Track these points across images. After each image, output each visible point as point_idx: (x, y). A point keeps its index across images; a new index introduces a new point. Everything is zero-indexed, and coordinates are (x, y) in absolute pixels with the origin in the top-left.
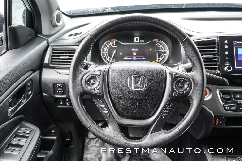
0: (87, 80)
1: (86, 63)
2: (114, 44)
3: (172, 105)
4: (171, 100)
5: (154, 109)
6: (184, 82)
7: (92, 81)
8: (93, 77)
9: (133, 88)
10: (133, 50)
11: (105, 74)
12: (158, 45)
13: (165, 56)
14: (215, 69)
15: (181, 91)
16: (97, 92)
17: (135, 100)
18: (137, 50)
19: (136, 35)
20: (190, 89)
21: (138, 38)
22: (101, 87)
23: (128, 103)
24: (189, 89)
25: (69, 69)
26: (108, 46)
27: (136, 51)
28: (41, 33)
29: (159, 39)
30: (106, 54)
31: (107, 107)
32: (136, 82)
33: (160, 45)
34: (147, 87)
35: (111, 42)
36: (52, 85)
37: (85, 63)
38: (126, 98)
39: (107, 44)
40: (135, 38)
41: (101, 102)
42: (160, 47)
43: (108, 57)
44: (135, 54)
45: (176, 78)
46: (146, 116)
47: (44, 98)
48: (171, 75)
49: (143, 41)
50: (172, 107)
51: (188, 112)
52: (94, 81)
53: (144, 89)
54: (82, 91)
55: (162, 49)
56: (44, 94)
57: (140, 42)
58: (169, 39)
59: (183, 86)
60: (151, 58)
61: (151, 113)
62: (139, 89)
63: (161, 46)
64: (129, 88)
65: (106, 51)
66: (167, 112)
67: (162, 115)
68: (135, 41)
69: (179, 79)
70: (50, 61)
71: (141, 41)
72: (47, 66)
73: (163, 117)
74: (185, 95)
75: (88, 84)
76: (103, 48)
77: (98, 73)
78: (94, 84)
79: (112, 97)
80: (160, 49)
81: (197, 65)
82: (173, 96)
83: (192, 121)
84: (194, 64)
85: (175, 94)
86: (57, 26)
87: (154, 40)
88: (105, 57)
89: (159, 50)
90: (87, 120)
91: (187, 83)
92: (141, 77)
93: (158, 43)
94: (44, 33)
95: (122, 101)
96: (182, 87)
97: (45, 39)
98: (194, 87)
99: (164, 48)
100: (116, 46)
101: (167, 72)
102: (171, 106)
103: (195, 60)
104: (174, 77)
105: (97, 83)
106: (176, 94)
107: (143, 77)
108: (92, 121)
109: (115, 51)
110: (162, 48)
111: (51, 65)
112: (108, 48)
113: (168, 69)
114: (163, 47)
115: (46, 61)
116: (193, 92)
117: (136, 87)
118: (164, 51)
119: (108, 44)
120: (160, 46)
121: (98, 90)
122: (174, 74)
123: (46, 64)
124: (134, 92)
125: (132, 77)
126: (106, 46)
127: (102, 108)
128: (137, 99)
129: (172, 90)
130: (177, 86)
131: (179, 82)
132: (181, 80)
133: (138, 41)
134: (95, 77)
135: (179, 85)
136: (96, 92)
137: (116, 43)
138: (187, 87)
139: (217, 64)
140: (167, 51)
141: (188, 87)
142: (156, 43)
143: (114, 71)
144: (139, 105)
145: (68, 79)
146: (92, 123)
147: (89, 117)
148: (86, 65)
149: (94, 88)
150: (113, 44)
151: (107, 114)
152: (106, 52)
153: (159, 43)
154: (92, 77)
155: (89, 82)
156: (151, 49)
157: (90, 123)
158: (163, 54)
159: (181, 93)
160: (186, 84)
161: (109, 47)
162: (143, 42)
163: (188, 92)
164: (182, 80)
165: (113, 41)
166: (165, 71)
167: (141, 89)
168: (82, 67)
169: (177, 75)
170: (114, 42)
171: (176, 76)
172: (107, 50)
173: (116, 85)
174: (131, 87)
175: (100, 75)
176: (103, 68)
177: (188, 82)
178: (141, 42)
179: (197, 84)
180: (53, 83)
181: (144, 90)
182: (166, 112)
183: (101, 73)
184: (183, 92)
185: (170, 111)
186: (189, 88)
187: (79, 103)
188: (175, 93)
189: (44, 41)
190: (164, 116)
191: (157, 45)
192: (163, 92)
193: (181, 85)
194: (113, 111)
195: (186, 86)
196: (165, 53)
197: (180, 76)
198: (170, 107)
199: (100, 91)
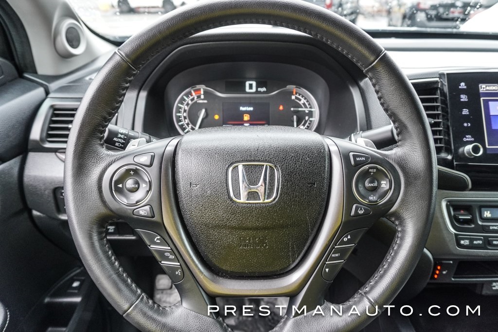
0: (114, 179)
1: (125, 135)
2: (202, 97)
3: (349, 237)
4: (347, 225)
5: (301, 251)
6: (377, 176)
7: (130, 183)
8: (134, 172)
9: (243, 199)
10: (242, 109)
11: (167, 162)
12: (297, 98)
13: (311, 121)
15: (372, 198)
16: (144, 211)
17: (251, 229)
18: (251, 109)
19: (248, 75)
20: (397, 194)
21: (254, 83)
22: (156, 199)
23: (231, 238)
24: (393, 194)
25: (65, 152)
26: (188, 100)
27: (250, 111)
29: (300, 85)
30: (185, 118)
31: (176, 251)
32: (253, 181)
33: (300, 97)
34: (281, 194)
35: (195, 91)
36: (48, 193)
37: (122, 134)
38: (225, 227)
39: (187, 95)
40: (247, 83)
41: (157, 239)
42: (301, 103)
43: (188, 124)
44: (246, 117)
45: (359, 165)
46: (281, 270)
48: (345, 157)
49: (264, 89)
50: (349, 242)
52: (137, 183)
53: (275, 199)
54: (103, 210)
55: (306, 107)
56: (35, 213)
57: (257, 92)
58: (324, 81)
59: (376, 184)
61: (294, 261)
62: (261, 201)
63: (303, 101)
64: (231, 200)
65: (185, 111)
66: (337, 255)
67: (324, 263)
68: (247, 90)
69: (366, 167)
70: (45, 134)
71: (259, 89)
73: (325, 270)
74: (383, 209)
75: (120, 191)
76: (177, 105)
77: (145, 159)
78: (134, 190)
79: (186, 223)
80: (302, 107)
81: (412, 128)
82: (353, 213)
84: (402, 128)
85: (356, 209)
86: (71, 56)
87: (288, 86)
88: (182, 125)
89: (300, 109)
90: (119, 290)
91: (387, 177)
92: (263, 165)
93: (296, 93)
95: (215, 234)
96: (374, 190)
98: (406, 187)
99: (309, 104)
100: (206, 101)
101: (333, 149)
102: (345, 239)
104: (353, 163)
105: (144, 187)
106: (361, 209)
107: (270, 167)
108: (134, 292)
109: (203, 111)
110: (304, 104)
111: (48, 145)
112: (188, 104)
113: (333, 144)
114: (307, 101)
115: (36, 133)
116: (403, 200)
117: (252, 195)
118: (309, 111)
119: (188, 97)
120: (300, 100)
121: (147, 208)
122: (353, 155)
123: (35, 141)
124: (247, 210)
125: (240, 167)
126: (184, 100)
127: (161, 253)
128: (257, 229)
129: (349, 199)
130: (360, 185)
131: (365, 175)
132: (370, 170)
133: (254, 90)
134: (136, 172)
135: (367, 184)
136: (142, 213)
137: (206, 92)
138: (388, 187)
140: (316, 111)
141: (390, 188)
142: (291, 93)
144: (262, 242)
145: (62, 175)
146: (134, 298)
147: (125, 282)
148: (124, 139)
149: (135, 202)
150: (199, 97)
151: (177, 269)
152: (185, 114)
153: (299, 95)
154: (128, 171)
155: (120, 186)
156: (281, 108)
157: (127, 300)
158: (307, 118)
159: (373, 205)
160: (384, 180)
161: (190, 102)
162: (264, 93)
163: (391, 202)
164: (375, 170)
165: (199, 90)
167: (266, 201)
169: (361, 157)
170: (202, 92)
171: (358, 159)
172: (187, 108)
173: (196, 189)
174: (238, 195)
175: (151, 165)
176: (164, 145)
177: (390, 176)
178: (260, 92)
179: (416, 177)
181: (273, 203)
182: (333, 255)
183: (153, 158)
184: (377, 201)
185: (342, 252)
186: (394, 189)
187: (97, 244)
188: (356, 207)
190: (328, 266)
191: (293, 97)
193: (371, 182)
194: (192, 260)
195: (385, 185)
196: (311, 114)
197: (367, 158)
198: (343, 243)
199: (151, 208)
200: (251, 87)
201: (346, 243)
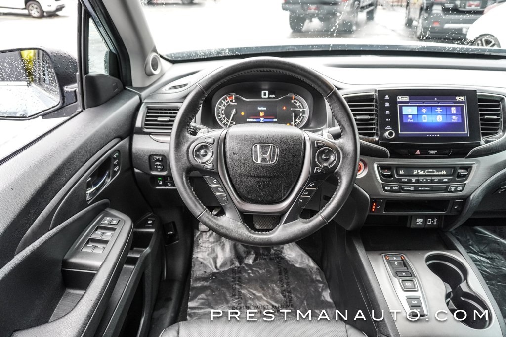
0: (195, 150)
1: (194, 127)
2: (234, 101)
3: (313, 184)
4: (312, 177)
5: (288, 191)
6: (329, 152)
7: (202, 152)
8: (204, 147)
9: (259, 162)
10: (259, 108)
11: (221, 141)
12: (294, 102)
13: (303, 117)
14: (372, 135)
15: (326, 164)
16: (209, 166)
17: (262, 177)
18: (265, 108)
19: (263, 87)
20: (338, 162)
21: (267, 92)
22: (216, 161)
23: (253, 182)
24: (336, 162)
25: (170, 135)
26: (225, 103)
27: (264, 110)
28: (131, 85)
29: (296, 93)
30: (223, 114)
31: (224, 188)
32: (264, 153)
33: (297, 101)
34: (278, 160)
35: (229, 97)
36: (146, 157)
37: (192, 126)
38: (250, 176)
39: (224, 100)
40: (263, 92)
41: (215, 181)
42: (297, 105)
43: (224, 118)
44: (262, 114)
45: (319, 147)
46: (277, 200)
47: (136, 176)
48: (312, 143)
49: (274, 96)
50: (313, 187)
51: (335, 193)
52: (206, 152)
53: (275, 163)
54: (188, 165)
55: (301, 108)
56: (136, 170)
57: (269, 98)
58: (310, 94)
59: (328, 157)
60: (284, 120)
61: (284, 195)
62: (268, 163)
63: (299, 103)
64: (254, 162)
65: (223, 110)
66: (307, 193)
67: (300, 197)
68: (263, 96)
69: (323, 148)
70: (144, 124)
71: (270, 96)
72: (140, 132)
73: (300, 201)
74: (331, 170)
75: (197, 156)
76: (218, 106)
77: (211, 140)
78: (204, 156)
79: (230, 173)
80: (298, 108)
81: (348, 129)
82: (315, 172)
83: (341, 206)
84: (343, 128)
85: (317, 169)
86: (153, 74)
87: (289, 94)
88: (221, 119)
89: (296, 109)
90: (196, 205)
92: (270, 145)
93: (294, 99)
94: (134, 85)
95: (245, 179)
96: (326, 160)
97: (137, 94)
98: (343, 159)
99: (303, 106)
100: (236, 104)
101: (307, 138)
102: (311, 185)
103: (345, 122)
104: (316, 146)
105: (210, 154)
106: (319, 170)
107: (273, 146)
108: (203, 208)
109: (235, 110)
110: (299, 106)
111: (146, 130)
112: (224, 106)
113: (308, 135)
114: (302, 104)
115: (139, 123)
116: (341, 166)
117: (264, 160)
118: (303, 110)
119: (224, 101)
120: (297, 103)
121: (211, 164)
122: (317, 142)
123: (138, 128)
124: (261, 167)
125: (258, 146)
126: (222, 103)
127: (217, 188)
128: (265, 177)
129: (314, 164)
130: (320, 158)
131: (323, 152)
132: (325, 150)
133: (267, 96)
134: (206, 146)
135: (323, 157)
136: (208, 167)
137: (236, 98)
139: (374, 128)
140: (307, 110)
141: (335, 160)
142: (291, 99)
143: (233, 137)
144: (268, 184)
145: (169, 148)
146: (202, 210)
147: (198, 202)
148: (194, 129)
149: (205, 161)
150: (231, 101)
151: (224, 197)
152: (222, 112)
153: (296, 100)
154: (202, 146)
155: (198, 153)
156: (284, 108)
157: (200, 210)
158: (301, 115)
159: (326, 168)
160: (332, 155)
161: (226, 104)
162: (273, 98)
163: (335, 167)
164: (327, 150)
165: (232, 96)
166: (303, 138)
167: (271, 163)
168: (188, 132)
169: (321, 143)
170: (234, 98)
171: (319, 144)
172: (224, 108)
173: (236, 157)
174: (257, 160)
175: (213, 144)
176: (217, 133)
177: (335, 153)
178: (271, 98)
179: (348, 154)
180: (149, 155)
181: (274, 164)
182: (305, 193)
183: (214, 140)
184: (328, 166)
185: (310, 192)
187: (185, 182)
189: (135, 95)
190: (302, 199)
191: (292, 101)
192: (300, 166)
193: (325, 156)
194: (232, 193)
195: (332, 158)
196: (303, 112)
197: (324, 144)
198: (310, 187)
199: (213, 165)
200: (265, 94)
201: (311, 187)
